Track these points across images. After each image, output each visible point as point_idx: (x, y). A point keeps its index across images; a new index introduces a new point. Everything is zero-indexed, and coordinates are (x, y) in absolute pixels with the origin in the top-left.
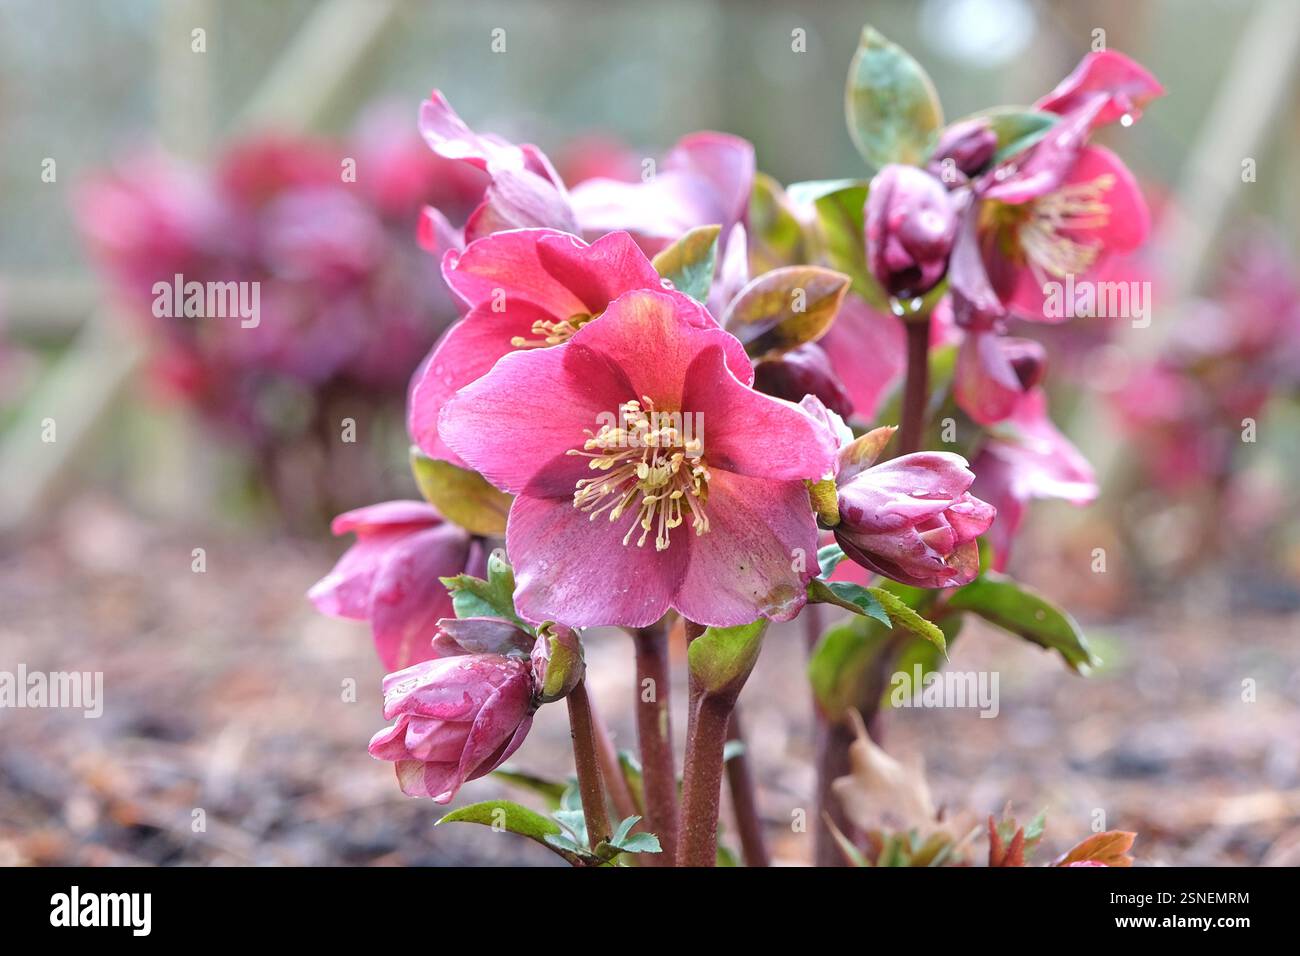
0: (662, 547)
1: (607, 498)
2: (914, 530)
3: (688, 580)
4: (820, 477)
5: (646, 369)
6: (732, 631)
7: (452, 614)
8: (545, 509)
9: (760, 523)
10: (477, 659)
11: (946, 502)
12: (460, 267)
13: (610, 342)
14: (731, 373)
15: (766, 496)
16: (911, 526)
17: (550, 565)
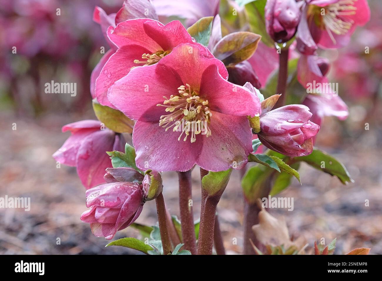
0: (193, 142)
1: (172, 123)
2: (289, 135)
3: (202, 153)
4: (254, 115)
5: (187, 73)
6: (219, 173)
7: (111, 166)
8: (147, 126)
9: (230, 132)
10: (122, 184)
11: (301, 124)
12: (115, 33)
13: (174, 63)
14: (220, 75)
15: (232, 121)
16: (288, 133)
17: (150, 147)
